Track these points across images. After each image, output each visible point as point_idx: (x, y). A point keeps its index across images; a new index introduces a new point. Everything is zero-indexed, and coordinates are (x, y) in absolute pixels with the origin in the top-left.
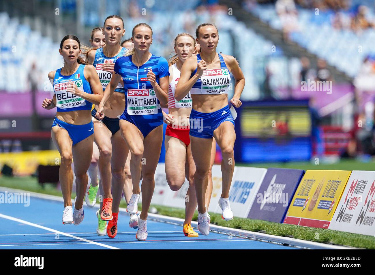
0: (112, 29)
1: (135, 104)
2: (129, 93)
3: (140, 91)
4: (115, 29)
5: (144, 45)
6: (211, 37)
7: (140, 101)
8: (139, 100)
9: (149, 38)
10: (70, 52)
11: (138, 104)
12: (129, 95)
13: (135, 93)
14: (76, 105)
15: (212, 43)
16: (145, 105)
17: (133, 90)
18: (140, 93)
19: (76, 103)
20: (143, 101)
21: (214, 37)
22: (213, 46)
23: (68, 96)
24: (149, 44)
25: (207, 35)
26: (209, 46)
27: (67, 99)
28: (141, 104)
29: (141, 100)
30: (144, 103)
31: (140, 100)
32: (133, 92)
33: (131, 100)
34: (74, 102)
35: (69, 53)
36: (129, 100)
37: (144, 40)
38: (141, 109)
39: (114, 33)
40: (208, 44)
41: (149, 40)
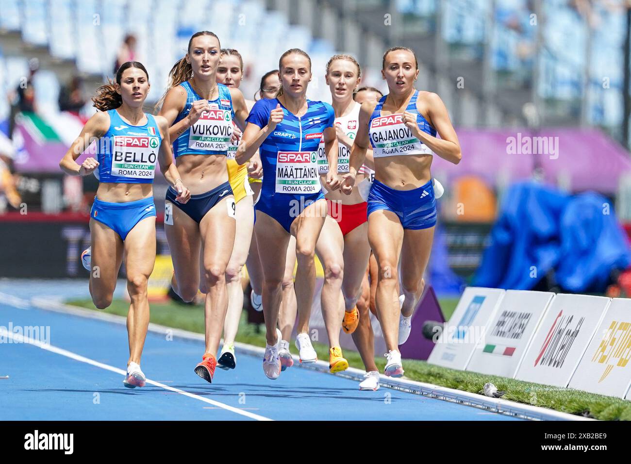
0: (204, 52)
1: (290, 175)
2: (279, 158)
3: (299, 155)
4: (208, 52)
5: (299, 84)
6: (401, 68)
7: (299, 171)
8: (296, 169)
9: (306, 72)
10: (135, 88)
11: (295, 176)
12: (279, 162)
13: (291, 158)
14: (144, 174)
15: (403, 77)
16: (305, 179)
17: (288, 154)
18: (299, 158)
19: (144, 173)
20: (303, 171)
21: (407, 68)
22: (404, 83)
23: (136, 158)
24: (307, 82)
25: (396, 64)
26: (397, 83)
27: (132, 163)
28: (299, 175)
29: (300, 169)
30: (304, 175)
31: (298, 169)
32: (287, 157)
33: (282, 169)
34: (142, 170)
35: (132, 89)
36: (279, 169)
37: (297, 76)
38: (299, 184)
39: (208, 59)
40: (396, 79)
41: (306, 75)
